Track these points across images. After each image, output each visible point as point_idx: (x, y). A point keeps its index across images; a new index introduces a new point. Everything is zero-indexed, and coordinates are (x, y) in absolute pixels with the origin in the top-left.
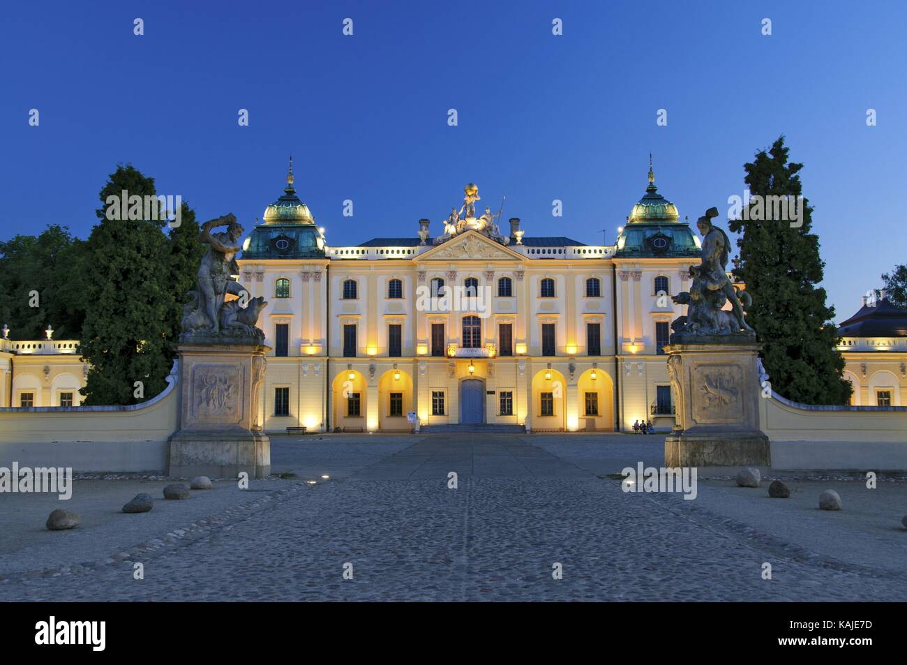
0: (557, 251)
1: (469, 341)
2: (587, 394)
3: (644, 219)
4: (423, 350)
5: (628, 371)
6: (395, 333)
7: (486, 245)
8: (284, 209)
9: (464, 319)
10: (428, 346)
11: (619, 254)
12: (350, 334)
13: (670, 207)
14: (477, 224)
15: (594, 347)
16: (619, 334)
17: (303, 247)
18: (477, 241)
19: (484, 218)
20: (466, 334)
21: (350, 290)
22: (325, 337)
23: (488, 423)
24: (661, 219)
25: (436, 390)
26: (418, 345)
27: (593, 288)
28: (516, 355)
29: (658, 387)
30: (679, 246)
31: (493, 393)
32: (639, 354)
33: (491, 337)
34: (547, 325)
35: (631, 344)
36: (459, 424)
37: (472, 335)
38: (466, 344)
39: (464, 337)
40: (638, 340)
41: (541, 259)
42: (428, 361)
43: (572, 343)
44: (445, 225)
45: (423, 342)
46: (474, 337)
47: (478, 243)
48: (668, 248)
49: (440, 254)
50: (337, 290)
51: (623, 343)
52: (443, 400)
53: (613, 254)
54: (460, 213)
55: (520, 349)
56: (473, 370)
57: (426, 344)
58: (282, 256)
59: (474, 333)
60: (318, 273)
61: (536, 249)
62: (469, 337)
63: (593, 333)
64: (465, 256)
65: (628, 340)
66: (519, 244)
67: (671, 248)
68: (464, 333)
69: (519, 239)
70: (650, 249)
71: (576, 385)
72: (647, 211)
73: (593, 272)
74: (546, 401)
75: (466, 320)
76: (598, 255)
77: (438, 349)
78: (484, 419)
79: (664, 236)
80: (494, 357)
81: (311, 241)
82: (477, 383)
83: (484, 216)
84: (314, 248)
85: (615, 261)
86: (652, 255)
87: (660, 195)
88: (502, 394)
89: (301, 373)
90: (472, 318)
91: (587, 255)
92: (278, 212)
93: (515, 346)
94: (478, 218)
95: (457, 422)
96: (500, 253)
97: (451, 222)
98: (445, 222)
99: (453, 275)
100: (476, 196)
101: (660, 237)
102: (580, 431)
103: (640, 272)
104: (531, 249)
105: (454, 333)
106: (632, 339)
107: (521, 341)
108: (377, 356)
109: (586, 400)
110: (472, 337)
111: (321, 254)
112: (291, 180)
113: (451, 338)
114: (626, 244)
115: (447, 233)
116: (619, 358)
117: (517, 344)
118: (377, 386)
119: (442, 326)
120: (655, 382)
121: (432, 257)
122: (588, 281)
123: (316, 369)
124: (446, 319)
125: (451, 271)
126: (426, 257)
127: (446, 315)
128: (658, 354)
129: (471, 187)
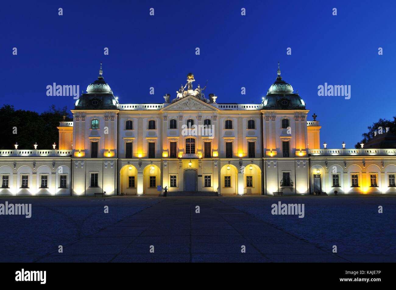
0: (234, 107)
1: (189, 151)
2: (247, 177)
3: (276, 92)
4: (165, 155)
5: (269, 165)
6: (151, 147)
7: (198, 103)
8: (97, 86)
9: (187, 139)
10: (168, 153)
11: (265, 108)
12: (129, 147)
13: (289, 86)
15: (251, 153)
16: (265, 147)
17: (105, 104)
18: (193, 101)
19: (197, 90)
21: (129, 125)
22: (116, 148)
23: (198, 191)
24: (285, 92)
25: (172, 175)
26: (163, 152)
27: (251, 125)
28: (213, 157)
29: (283, 173)
30: (294, 104)
31: (201, 176)
32: (274, 157)
33: (200, 148)
34: (228, 143)
35: (270, 152)
36: (184, 192)
37: (190, 147)
38: (187, 152)
39: (187, 149)
40: (273, 150)
41: (225, 110)
42: (169, 161)
43: (241, 152)
44: (177, 93)
45: (166, 151)
46: (192, 149)
47: (194, 102)
48: (289, 105)
49: (175, 107)
50: (123, 125)
51: (266, 152)
52: (176, 179)
53: (261, 108)
54: (185, 88)
55: (215, 154)
56: (191, 165)
57: (167, 152)
58: (95, 108)
59: (192, 146)
60: (113, 117)
61: (223, 105)
62: (189, 149)
63: (251, 147)
64: (187, 108)
65: (269, 150)
66: (215, 103)
68: (187, 146)
69: (214, 100)
70: (280, 106)
71: (242, 172)
72: (278, 88)
73: (251, 117)
74: (227, 180)
75: (188, 140)
76: (254, 109)
77: (173, 154)
78: (196, 189)
79: (287, 99)
80: (202, 158)
81: (110, 101)
82: (193, 171)
83: (197, 89)
84: (111, 105)
85: (263, 111)
86: (281, 108)
87: (284, 81)
88: (206, 177)
89: (104, 166)
90: (190, 139)
91: (248, 109)
92: (94, 88)
93: (212, 153)
94: (194, 90)
95: (183, 191)
96: (205, 107)
97: (180, 92)
98: (177, 92)
99: (181, 117)
100: (193, 79)
101: (285, 100)
102: (244, 194)
103: (275, 117)
104: (220, 105)
105: (181, 146)
106: (271, 150)
107: (215, 151)
108: (143, 158)
109: (247, 180)
110: (190, 149)
111: (115, 108)
112: (101, 73)
113: (180, 149)
114: (268, 103)
115: (178, 97)
116: (264, 159)
117: (213, 152)
118: (142, 173)
119: (175, 143)
120: (282, 171)
121: (170, 109)
122: (249, 121)
123: (112, 164)
124: (177, 139)
125: (180, 116)
126: (167, 109)
127: (178, 138)
128: (284, 157)
129: (190, 75)
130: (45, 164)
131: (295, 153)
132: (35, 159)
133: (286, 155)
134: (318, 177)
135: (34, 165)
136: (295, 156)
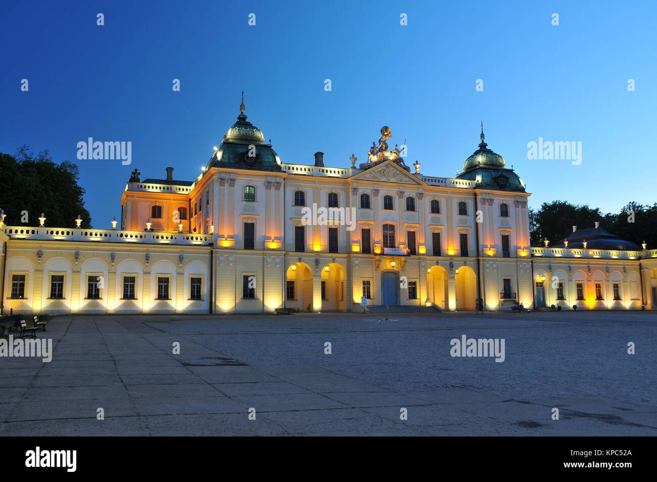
1: (387, 243)
4: (356, 248)
5: (488, 268)
6: (332, 235)
7: (398, 172)
9: (384, 226)
10: (360, 245)
11: (478, 186)
12: (300, 234)
14: (390, 156)
15: (464, 252)
16: (481, 242)
17: (265, 162)
18: (392, 168)
20: (385, 237)
21: (299, 199)
22: (282, 234)
23: (401, 305)
25: (366, 280)
26: (353, 244)
27: (463, 209)
28: (419, 254)
29: (504, 279)
30: (512, 184)
31: (403, 282)
32: (493, 256)
33: (403, 240)
34: (435, 233)
35: (488, 249)
36: (382, 306)
37: (389, 238)
38: (385, 245)
39: (384, 239)
40: (492, 247)
42: (360, 257)
43: (451, 249)
45: (356, 242)
46: (390, 240)
47: (393, 170)
49: (367, 176)
50: (291, 197)
51: (483, 248)
52: (369, 287)
53: (473, 186)
55: (421, 250)
56: (391, 265)
57: (359, 244)
58: (249, 167)
59: (390, 237)
60: (279, 183)
62: (387, 240)
63: (464, 240)
64: (384, 179)
65: (486, 247)
67: (508, 185)
68: (384, 237)
70: (496, 184)
71: (454, 278)
73: (462, 198)
75: (385, 227)
77: (367, 249)
78: (398, 303)
79: (504, 177)
81: (271, 157)
82: (393, 275)
84: (275, 164)
85: (477, 191)
86: (498, 188)
88: (409, 283)
89: (265, 263)
90: (389, 226)
91: (459, 186)
93: (418, 248)
95: (380, 305)
96: (407, 179)
97: (373, 153)
99: (376, 192)
101: (502, 177)
103: (492, 200)
105: (377, 237)
106: (489, 246)
107: (422, 245)
108: (320, 252)
110: (389, 241)
113: (376, 240)
114: (482, 180)
116: (481, 258)
117: (420, 247)
118: (320, 276)
119: (369, 230)
120: (503, 276)
121: (361, 178)
122: (459, 204)
123: (278, 260)
124: (371, 225)
125: (375, 190)
126: (358, 178)
127: (372, 223)
128: (503, 257)
130: (166, 257)
131: (516, 252)
132: (149, 248)
133: (506, 254)
134: (540, 286)
135: (147, 258)
136: (517, 257)
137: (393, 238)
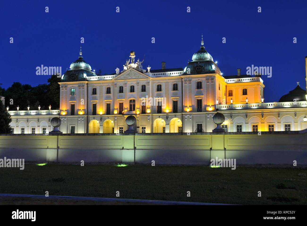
0: (163, 74)
1: (132, 109)
2: (179, 127)
3: (196, 59)
4: (116, 112)
5: (186, 118)
6: (108, 106)
7: (137, 73)
8: (76, 64)
9: (130, 100)
10: (118, 111)
11: (184, 74)
12: (95, 106)
13: (206, 54)
14: (134, 65)
15: (175, 109)
16: (184, 104)
17: (80, 77)
18: (134, 72)
19: (137, 64)
20: (131, 106)
21: (94, 92)
22: (86, 108)
24: (202, 59)
25: (121, 127)
26: (115, 110)
27: (175, 87)
28: (147, 113)
29: (197, 124)
30: (206, 69)
31: (139, 127)
32: (190, 112)
33: (138, 107)
35: (187, 108)
37: (132, 106)
39: (130, 107)
40: (190, 106)
41: (156, 77)
42: (118, 116)
43: (167, 109)
44: (124, 67)
45: (116, 109)
49: (122, 77)
50: (91, 91)
51: (185, 108)
52: (123, 130)
53: (182, 74)
54: (129, 62)
57: (117, 110)
58: (73, 80)
59: (133, 106)
60: (83, 86)
61: (155, 73)
62: (132, 107)
63: (175, 104)
64: (130, 78)
65: (187, 107)
66: (149, 72)
67: (203, 70)
68: (130, 106)
69: (149, 70)
70: (195, 71)
71: (169, 124)
72: (198, 56)
73: (175, 82)
76: (177, 75)
77: (121, 112)
79: (200, 66)
80: (139, 114)
81: (82, 75)
83: (137, 63)
84: (82, 77)
85: (183, 76)
86: (196, 73)
88: (143, 128)
89: (78, 121)
90: (132, 100)
91: (173, 75)
92: (74, 65)
93: (147, 110)
94: (135, 63)
96: (142, 76)
97: (126, 66)
98: (124, 66)
100: (134, 55)
103: (191, 80)
104: (153, 73)
106: (188, 106)
107: (149, 108)
108: (103, 115)
111: (85, 79)
112: (81, 53)
113: (125, 107)
114: (187, 70)
116: (184, 113)
118: (102, 125)
119: (123, 103)
120: (196, 122)
121: (119, 79)
122: (174, 85)
123: (83, 119)
124: (123, 101)
125: (125, 84)
126: (117, 79)
127: (124, 99)
128: (198, 111)
129: (132, 52)
130: (44, 120)
131: (206, 109)
132: (39, 117)
133: (199, 110)
134: (225, 127)
135: (38, 120)
136: (206, 111)
137: (134, 106)
